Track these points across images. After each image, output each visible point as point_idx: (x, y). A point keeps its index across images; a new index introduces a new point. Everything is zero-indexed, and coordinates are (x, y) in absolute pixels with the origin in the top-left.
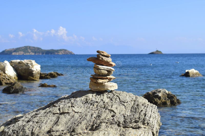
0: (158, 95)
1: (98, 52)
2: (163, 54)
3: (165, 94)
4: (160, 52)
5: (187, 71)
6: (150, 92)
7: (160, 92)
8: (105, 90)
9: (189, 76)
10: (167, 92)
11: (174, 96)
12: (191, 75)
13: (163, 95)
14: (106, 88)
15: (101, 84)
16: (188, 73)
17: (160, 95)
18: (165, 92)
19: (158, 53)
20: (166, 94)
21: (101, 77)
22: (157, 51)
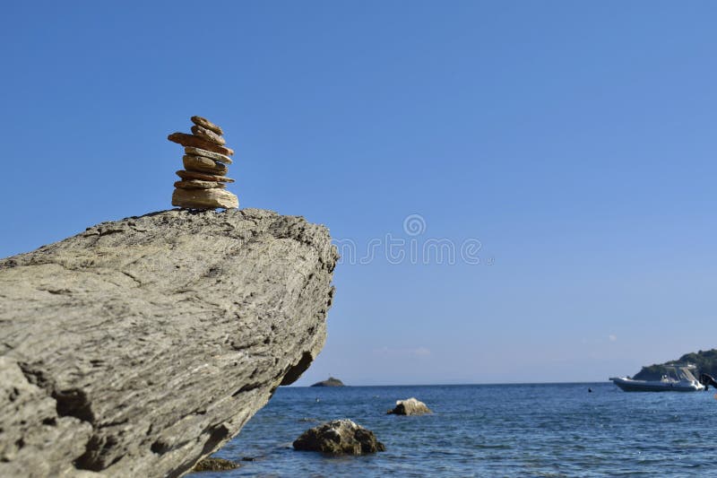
0: (334, 432)
1: (194, 119)
2: (345, 386)
3: (349, 430)
4: (338, 381)
5: (398, 403)
6: (315, 429)
7: (338, 425)
8: (209, 203)
9: (404, 414)
10: (354, 425)
11: (371, 433)
12: (408, 411)
13: (346, 431)
14: (211, 198)
15: (201, 188)
16: (401, 406)
17: (338, 431)
18: (350, 426)
19: (334, 383)
20: (352, 429)
21: (199, 175)
22: (332, 380)
